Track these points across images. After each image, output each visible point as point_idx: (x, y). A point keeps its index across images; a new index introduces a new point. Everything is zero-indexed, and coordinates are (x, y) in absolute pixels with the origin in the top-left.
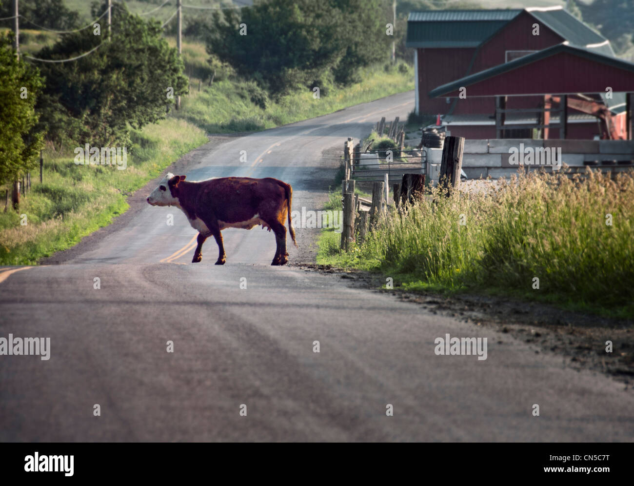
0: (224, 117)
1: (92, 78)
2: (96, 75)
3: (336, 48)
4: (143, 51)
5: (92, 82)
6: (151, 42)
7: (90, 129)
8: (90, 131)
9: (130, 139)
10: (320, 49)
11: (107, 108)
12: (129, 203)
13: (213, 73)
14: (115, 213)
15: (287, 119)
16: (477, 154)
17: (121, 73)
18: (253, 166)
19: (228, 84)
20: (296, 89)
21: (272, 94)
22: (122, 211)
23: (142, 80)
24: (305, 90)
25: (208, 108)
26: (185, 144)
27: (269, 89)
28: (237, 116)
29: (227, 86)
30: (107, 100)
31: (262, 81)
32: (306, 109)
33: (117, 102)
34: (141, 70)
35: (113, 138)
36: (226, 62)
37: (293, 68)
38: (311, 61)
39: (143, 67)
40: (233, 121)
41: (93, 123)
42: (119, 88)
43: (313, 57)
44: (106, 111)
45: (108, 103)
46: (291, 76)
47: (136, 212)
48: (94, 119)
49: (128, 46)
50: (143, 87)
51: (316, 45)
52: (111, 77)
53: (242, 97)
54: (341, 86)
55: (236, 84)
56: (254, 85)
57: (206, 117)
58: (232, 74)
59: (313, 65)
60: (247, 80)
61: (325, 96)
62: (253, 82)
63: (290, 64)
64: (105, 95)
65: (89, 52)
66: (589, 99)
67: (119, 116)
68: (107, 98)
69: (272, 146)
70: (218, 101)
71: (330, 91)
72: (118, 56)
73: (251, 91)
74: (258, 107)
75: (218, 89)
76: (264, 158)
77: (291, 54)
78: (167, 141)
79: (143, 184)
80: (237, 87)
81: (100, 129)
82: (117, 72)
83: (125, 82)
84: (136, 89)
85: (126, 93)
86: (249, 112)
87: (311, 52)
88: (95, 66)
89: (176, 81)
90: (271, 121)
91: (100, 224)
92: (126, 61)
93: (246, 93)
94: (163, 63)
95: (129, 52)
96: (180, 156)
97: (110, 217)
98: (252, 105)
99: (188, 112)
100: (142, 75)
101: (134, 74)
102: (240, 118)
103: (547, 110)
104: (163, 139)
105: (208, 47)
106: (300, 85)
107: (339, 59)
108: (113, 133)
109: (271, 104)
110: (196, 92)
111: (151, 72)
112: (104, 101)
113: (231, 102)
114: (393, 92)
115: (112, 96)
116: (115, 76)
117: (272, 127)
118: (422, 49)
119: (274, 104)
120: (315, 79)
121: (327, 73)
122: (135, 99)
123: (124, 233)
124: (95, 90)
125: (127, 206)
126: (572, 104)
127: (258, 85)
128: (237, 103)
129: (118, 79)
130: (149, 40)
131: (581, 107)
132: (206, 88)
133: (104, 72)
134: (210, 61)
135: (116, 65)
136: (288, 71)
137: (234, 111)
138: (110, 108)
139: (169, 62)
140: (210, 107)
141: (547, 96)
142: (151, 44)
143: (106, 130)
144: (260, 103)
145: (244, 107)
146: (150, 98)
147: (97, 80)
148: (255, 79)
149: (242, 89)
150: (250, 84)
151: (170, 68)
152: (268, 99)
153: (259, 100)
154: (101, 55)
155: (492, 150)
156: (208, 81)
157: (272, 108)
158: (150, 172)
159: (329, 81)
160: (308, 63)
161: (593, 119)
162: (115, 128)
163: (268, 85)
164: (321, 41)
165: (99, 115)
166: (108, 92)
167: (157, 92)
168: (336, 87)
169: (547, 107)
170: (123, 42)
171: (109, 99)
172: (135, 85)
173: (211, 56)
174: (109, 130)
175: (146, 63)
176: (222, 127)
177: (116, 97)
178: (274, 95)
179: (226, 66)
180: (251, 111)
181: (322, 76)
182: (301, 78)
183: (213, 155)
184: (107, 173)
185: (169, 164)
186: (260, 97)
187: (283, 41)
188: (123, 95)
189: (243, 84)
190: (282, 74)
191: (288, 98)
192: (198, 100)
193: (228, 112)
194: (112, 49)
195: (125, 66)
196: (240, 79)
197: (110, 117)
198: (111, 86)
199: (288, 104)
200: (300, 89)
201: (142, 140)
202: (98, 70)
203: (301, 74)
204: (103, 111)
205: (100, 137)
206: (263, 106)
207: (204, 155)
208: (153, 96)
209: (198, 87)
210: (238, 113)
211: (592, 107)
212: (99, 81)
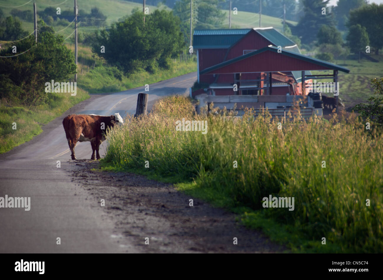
0: (100, 85)
1: (26, 65)
2: (29, 64)
3: (158, 49)
4: (53, 51)
5: (26, 68)
6: (58, 47)
7: (25, 92)
8: (26, 93)
9: (48, 97)
10: (150, 50)
11: (34, 81)
12: (43, 129)
13: (95, 62)
14: (35, 134)
15: (132, 86)
16: (224, 103)
17: (41, 63)
18: (110, 110)
19: (102, 68)
20: (138, 70)
21: (125, 73)
22: (38, 133)
23: (53, 66)
24: (143, 71)
25: (92, 80)
26: (77, 99)
27: (124, 70)
28: (107, 84)
29: (102, 69)
30: (34, 77)
31: (120, 66)
32: (143, 80)
33: (40, 77)
34: (52, 61)
35: (38, 96)
36: (102, 57)
37: (136, 59)
38: (145, 56)
39: (53, 59)
40: (104, 87)
41: (27, 89)
42: (40, 70)
43: (146, 54)
44: (34, 82)
45: (35, 78)
46: (135, 64)
47: (46, 134)
48: (28, 86)
49: (45, 49)
50: (53, 70)
51: (148, 47)
52: (36, 65)
53: (110, 75)
54: (162, 69)
55: (106, 68)
56: (116, 68)
57: (91, 85)
58: (105, 62)
59: (147, 58)
60: (112, 66)
61: (154, 74)
62: (115, 67)
63: (134, 58)
64: (33, 74)
65: (25, 52)
66: (284, 74)
67: (41, 84)
68: (34, 75)
69: (122, 100)
70: (97, 77)
71: (156, 71)
72: (40, 53)
73: (114, 72)
74: (118, 79)
75: (97, 71)
76: (117, 106)
77: (135, 53)
78: (67, 98)
79: (52, 120)
80: (107, 70)
81: (31, 91)
82: (39, 62)
83: (44, 67)
84: (49, 71)
85: (44, 73)
86: (113, 82)
87: (145, 51)
88: (28, 59)
89: (71, 66)
90: (124, 87)
91: (26, 140)
92: (44, 57)
93: (112, 73)
94: (63, 57)
95: (46, 52)
96: (74, 105)
97: (32, 136)
98: (114, 79)
99: (81, 82)
100: (52, 63)
101: (48, 63)
102: (108, 85)
103: (262, 80)
104: (66, 97)
105: (92, 49)
106: (140, 69)
107: (160, 55)
108: (38, 94)
109: (125, 78)
110: (85, 72)
111: (57, 62)
112: (33, 77)
113: (104, 77)
114: (189, 72)
115: (37, 75)
116: (38, 64)
117: (125, 90)
118: (201, 49)
119: (126, 78)
120: (148, 65)
121: (154, 62)
122: (49, 76)
123: (37, 145)
124: (28, 71)
125: (41, 131)
126: (274, 77)
127: (118, 69)
128: (107, 78)
129: (39, 66)
130: (56, 46)
131: (280, 79)
132: (91, 70)
133: (32, 62)
134: (93, 56)
135: (39, 58)
136: (133, 61)
137: (105, 82)
138: (36, 81)
139: (67, 57)
140: (93, 80)
141: (262, 73)
142: (57, 48)
143: (34, 92)
144: (119, 77)
145: (111, 80)
146: (57, 75)
147: (29, 66)
148: (117, 66)
149: (110, 70)
150: (114, 68)
151: (68, 60)
152: (123, 76)
153: (118, 76)
154: (31, 54)
155: (232, 101)
156: (92, 66)
157: (125, 80)
158: (57, 113)
159: (156, 66)
160: (144, 57)
161: (286, 85)
162: (39, 91)
163: (123, 68)
164: (150, 46)
165: (30, 85)
166: (35, 72)
167: (60, 72)
168: (159, 69)
169: (262, 78)
170: (43, 47)
171: (35, 76)
172: (49, 69)
173: (94, 54)
174: (35, 92)
175: (54, 57)
176: (99, 90)
177: (39, 75)
178: (126, 74)
179: (102, 59)
180: (114, 82)
181: (152, 63)
182: (140, 65)
183: (92, 104)
184: (34, 114)
185: (67, 109)
186: (119, 75)
187: (131, 46)
188: (43, 74)
189: (110, 68)
190: (130, 62)
191: (133, 75)
192: (86, 76)
193: (102, 83)
194: (37, 50)
195: (44, 59)
196: (109, 65)
197: (36, 85)
198: (36, 69)
199: (134, 78)
200: (140, 70)
201: (55, 97)
202: (30, 61)
203: (140, 63)
204: (32, 82)
205: (31, 95)
206: (120, 79)
207: (86, 104)
208: (58, 74)
209: (87, 70)
210: (107, 83)
211: (285, 78)
212: (30, 67)
